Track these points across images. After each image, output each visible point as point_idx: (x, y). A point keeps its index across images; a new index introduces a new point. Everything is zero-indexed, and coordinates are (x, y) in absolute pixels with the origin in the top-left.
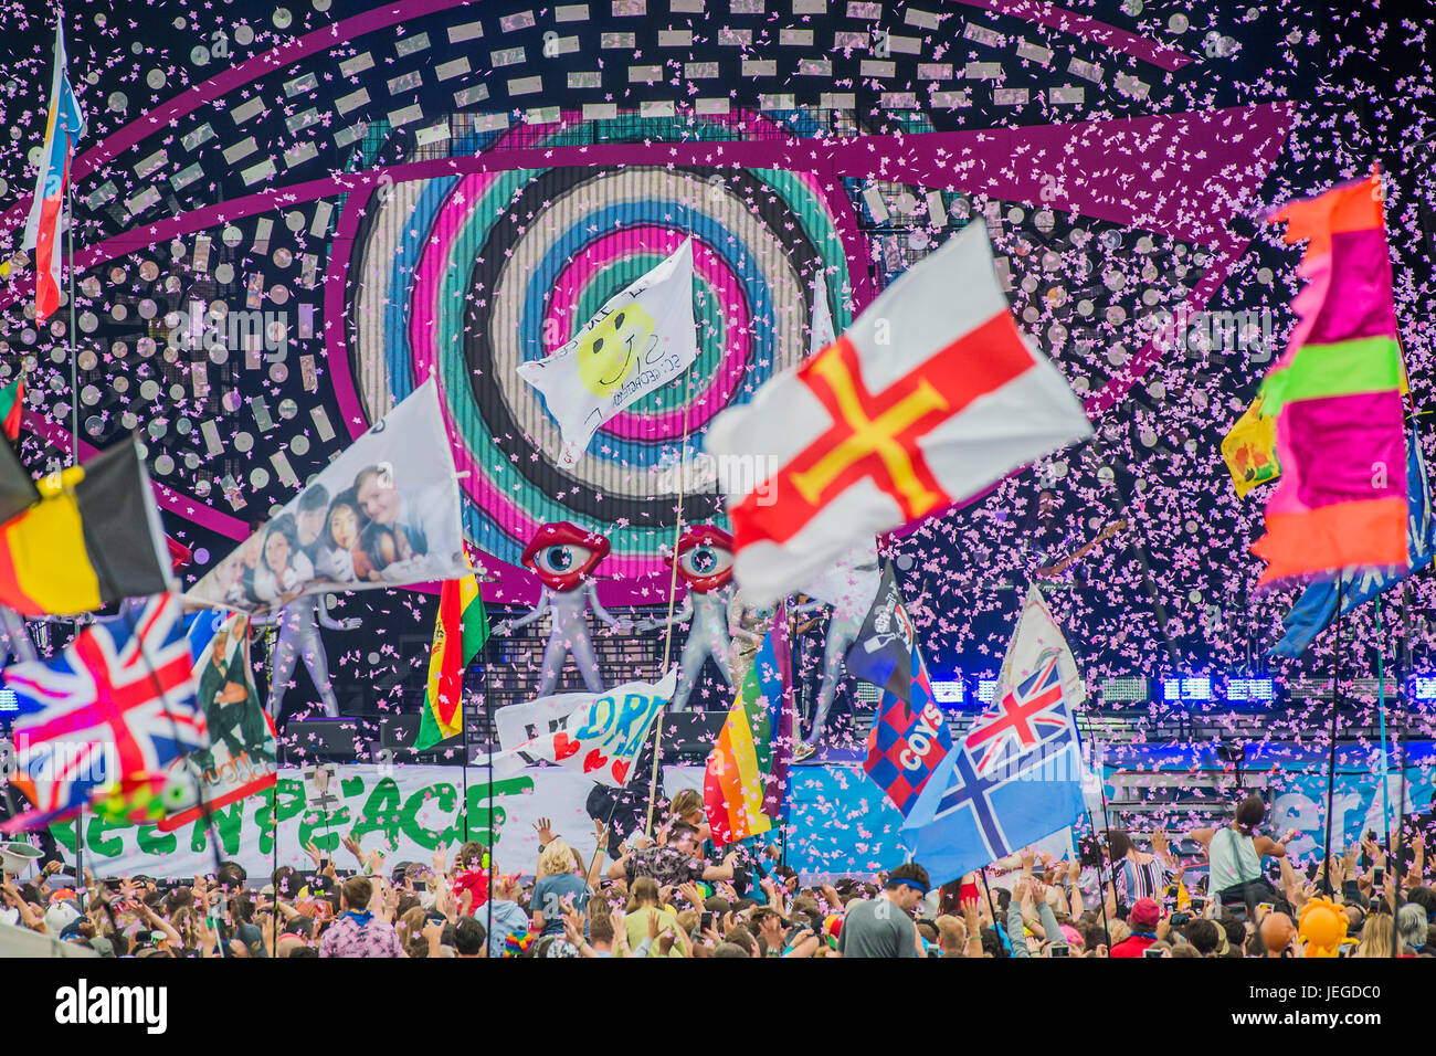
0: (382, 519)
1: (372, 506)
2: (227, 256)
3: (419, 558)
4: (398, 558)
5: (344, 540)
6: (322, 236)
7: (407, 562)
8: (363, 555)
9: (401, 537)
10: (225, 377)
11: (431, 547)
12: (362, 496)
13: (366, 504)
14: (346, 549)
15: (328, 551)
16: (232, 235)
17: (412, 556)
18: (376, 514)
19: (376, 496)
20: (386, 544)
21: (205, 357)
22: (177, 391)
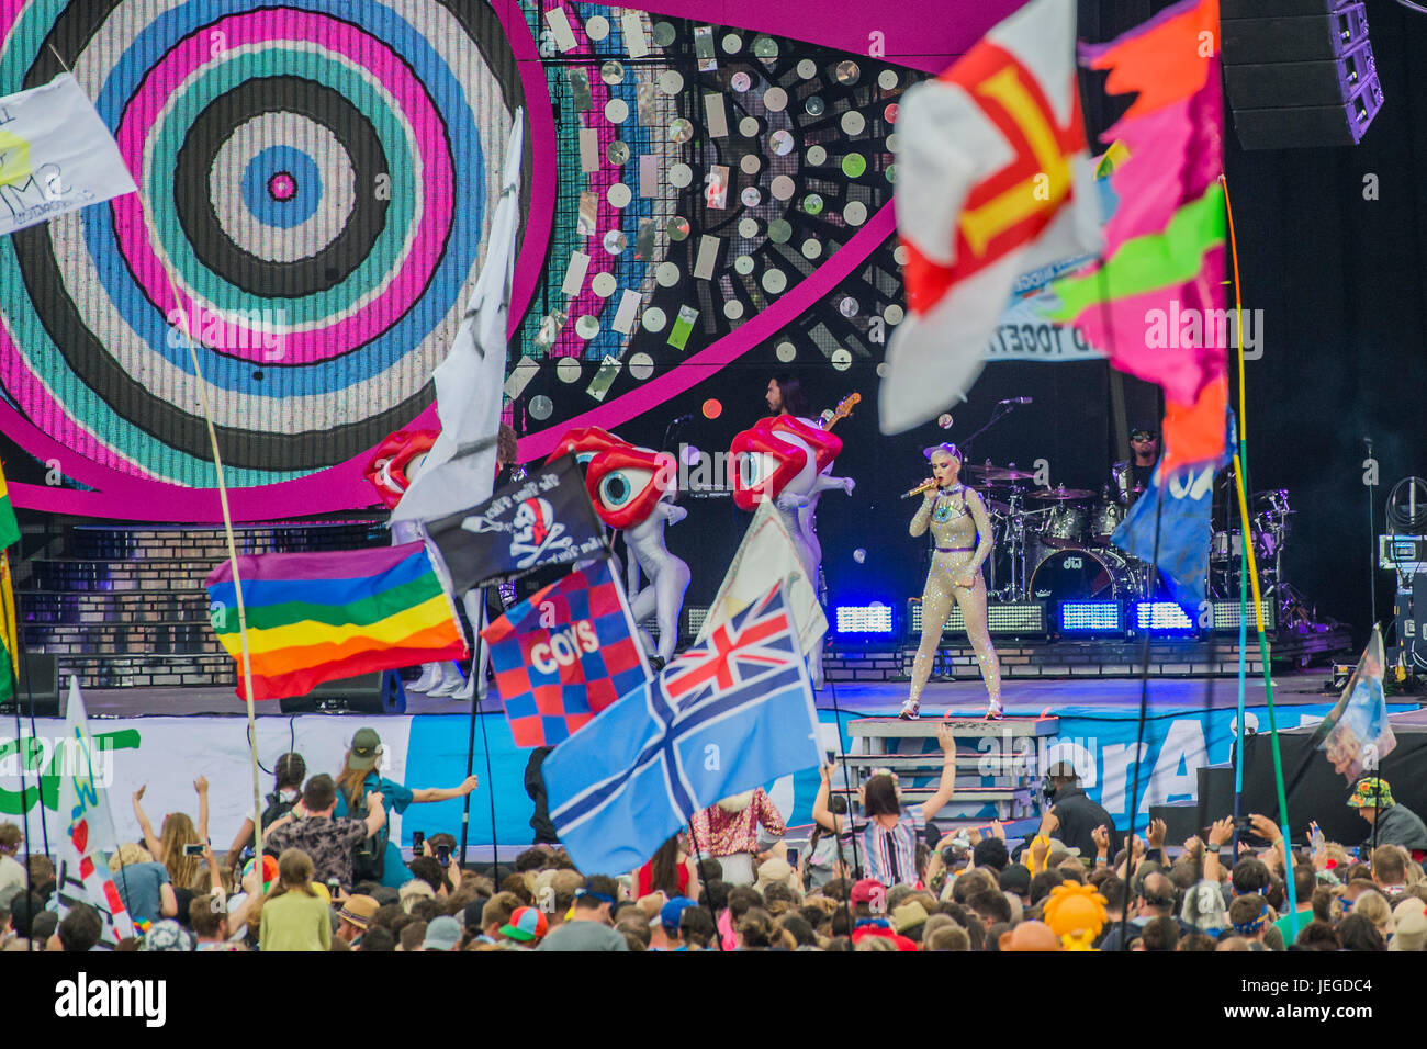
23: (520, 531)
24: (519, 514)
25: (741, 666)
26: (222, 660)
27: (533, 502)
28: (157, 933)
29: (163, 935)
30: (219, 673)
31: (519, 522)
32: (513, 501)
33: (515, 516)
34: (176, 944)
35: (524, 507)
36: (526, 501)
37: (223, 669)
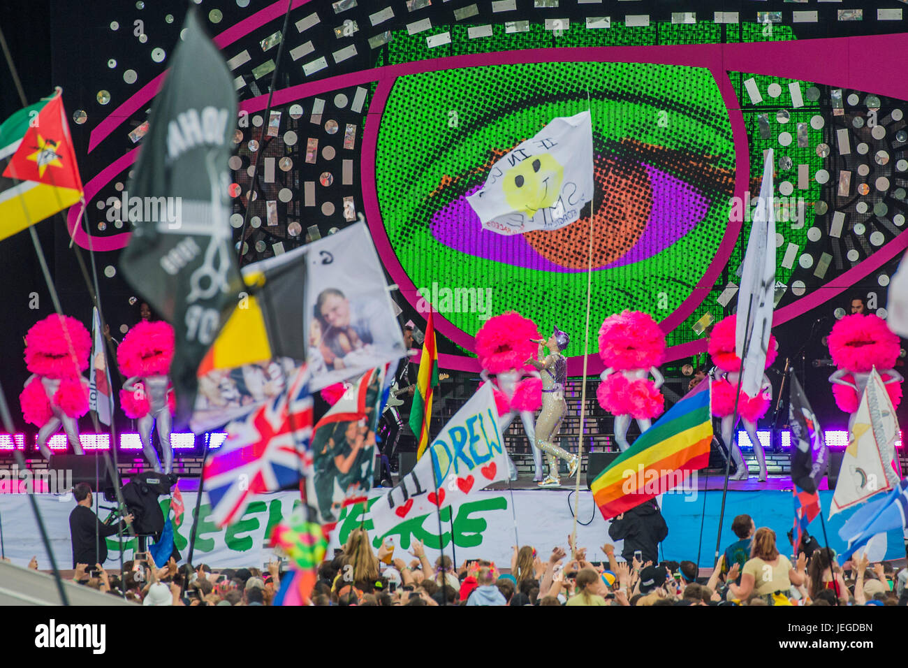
1: (331, 317)
2: (292, 125)
3: (368, 346)
4: (353, 349)
5: (313, 340)
6: (359, 111)
7: (360, 350)
9: (353, 334)
10: (289, 212)
12: (324, 310)
13: (327, 316)
14: (316, 346)
16: (296, 110)
17: (363, 346)
18: (334, 320)
20: (343, 340)
21: (276, 197)
22: (256, 222)
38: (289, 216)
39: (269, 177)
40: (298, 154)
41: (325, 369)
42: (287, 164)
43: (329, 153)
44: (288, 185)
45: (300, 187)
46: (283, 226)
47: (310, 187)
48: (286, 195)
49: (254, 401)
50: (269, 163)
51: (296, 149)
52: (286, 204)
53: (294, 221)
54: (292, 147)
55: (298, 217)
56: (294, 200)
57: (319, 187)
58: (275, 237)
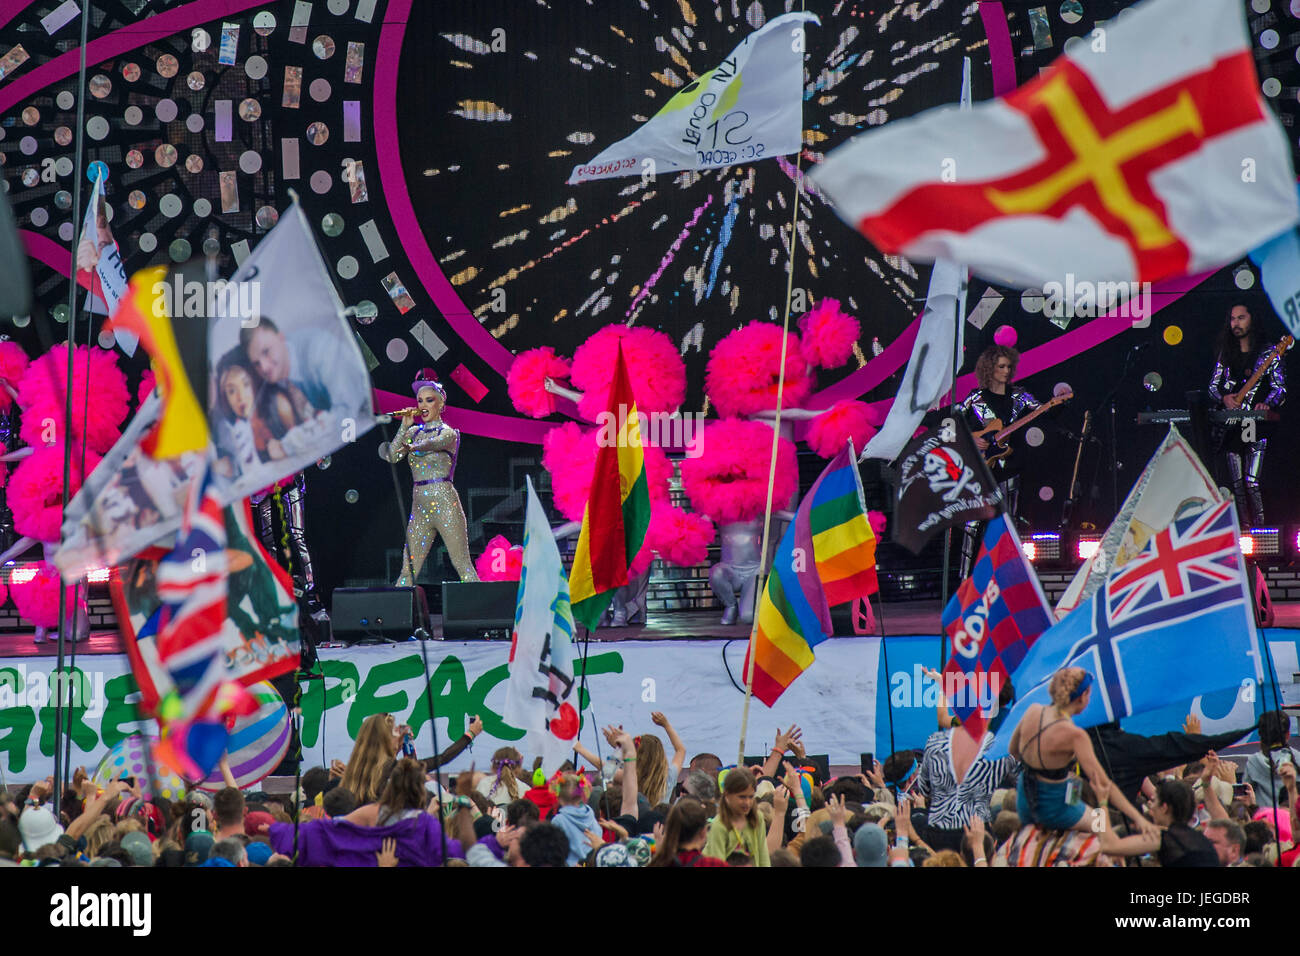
0: (275, 377)
1: (265, 365)
2: (258, 46)
3: (324, 415)
4: (299, 421)
5: (243, 408)
6: (368, 20)
7: (310, 423)
8: (261, 423)
9: (298, 396)
10: (258, 189)
11: (334, 400)
12: (254, 354)
13: (258, 363)
14: (244, 419)
15: (228, 424)
16: (264, 21)
17: (315, 415)
18: (269, 373)
19: (266, 352)
20: (283, 406)
21: (234, 165)
22: (202, 207)
23: (935, 472)
24: (927, 462)
25: (1191, 576)
26: (703, 586)
27: (938, 450)
28: (607, 853)
29: (612, 854)
30: (700, 598)
31: (929, 468)
32: (918, 456)
33: (924, 465)
34: (625, 862)
35: (929, 457)
36: (930, 452)
37: (704, 593)
38: (258, 196)
39: (223, 132)
40: (269, 92)
41: (256, 460)
42: (250, 109)
43: (321, 90)
44: (255, 144)
45: (274, 147)
46: (249, 213)
47: (290, 147)
48: (251, 162)
49: (161, 519)
50: (222, 108)
51: (266, 86)
52: (252, 177)
53: (267, 204)
54: (260, 82)
55: (272, 198)
56: (264, 169)
57: (306, 147)
58: (234, 231)
